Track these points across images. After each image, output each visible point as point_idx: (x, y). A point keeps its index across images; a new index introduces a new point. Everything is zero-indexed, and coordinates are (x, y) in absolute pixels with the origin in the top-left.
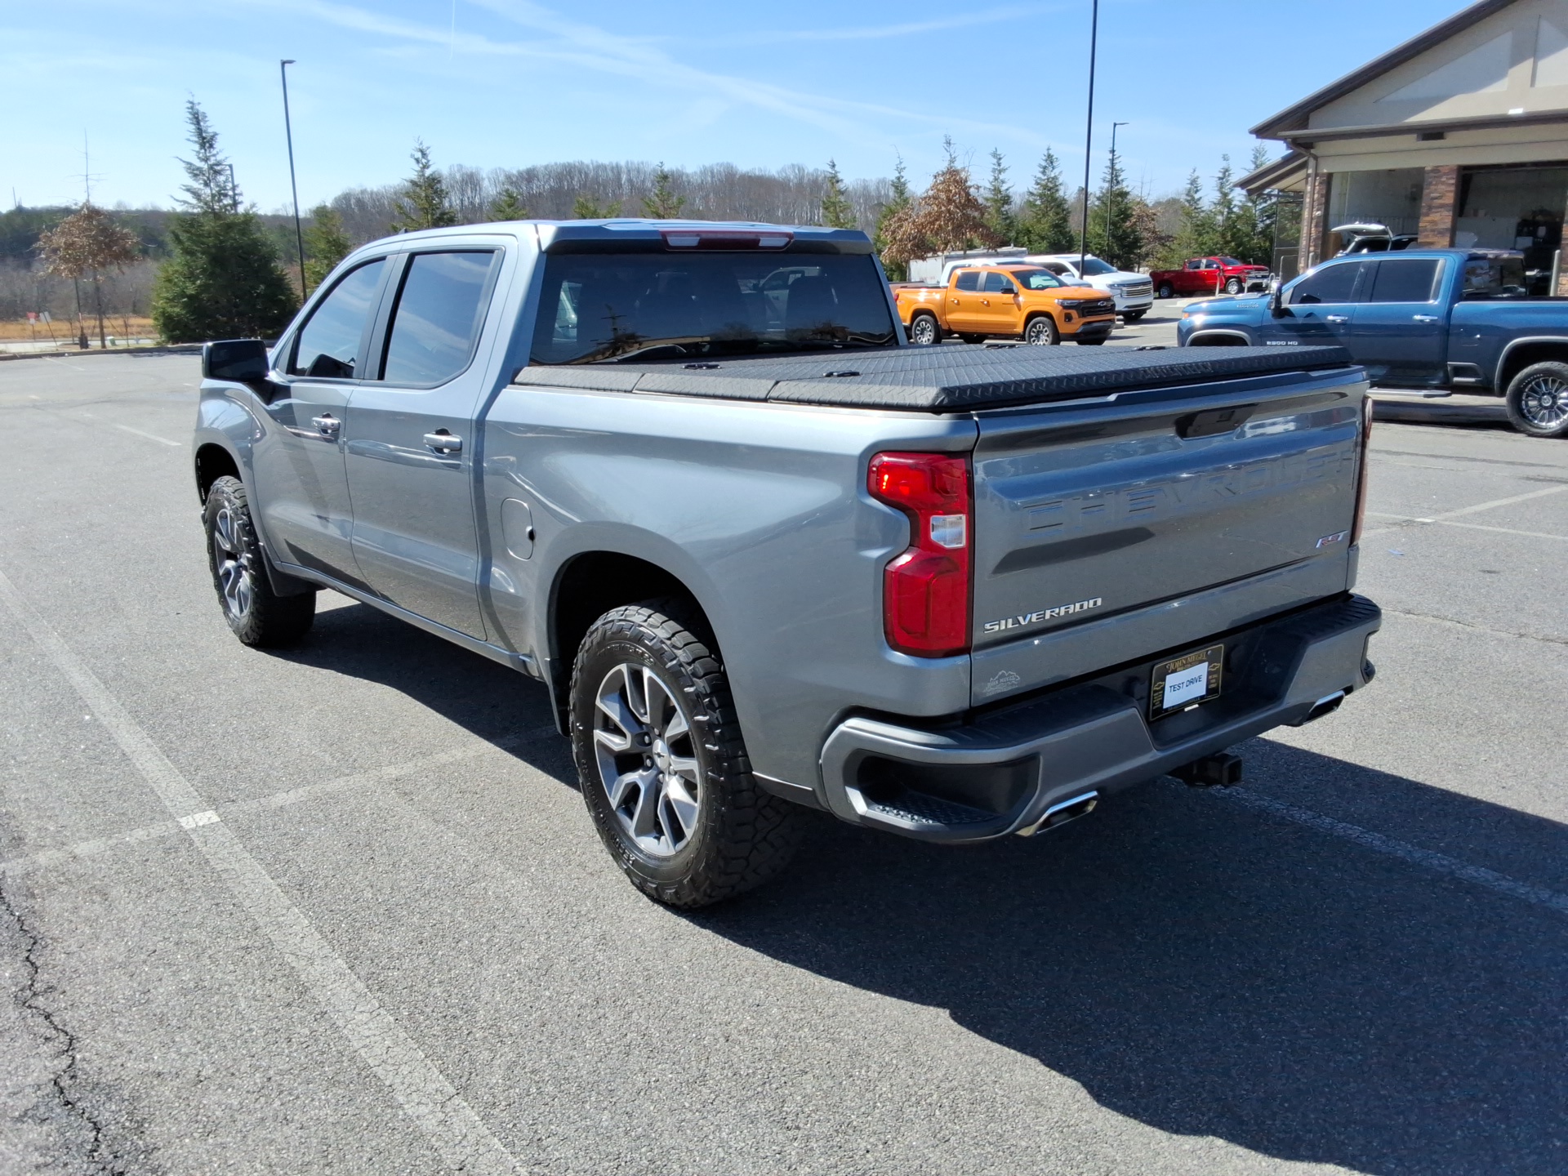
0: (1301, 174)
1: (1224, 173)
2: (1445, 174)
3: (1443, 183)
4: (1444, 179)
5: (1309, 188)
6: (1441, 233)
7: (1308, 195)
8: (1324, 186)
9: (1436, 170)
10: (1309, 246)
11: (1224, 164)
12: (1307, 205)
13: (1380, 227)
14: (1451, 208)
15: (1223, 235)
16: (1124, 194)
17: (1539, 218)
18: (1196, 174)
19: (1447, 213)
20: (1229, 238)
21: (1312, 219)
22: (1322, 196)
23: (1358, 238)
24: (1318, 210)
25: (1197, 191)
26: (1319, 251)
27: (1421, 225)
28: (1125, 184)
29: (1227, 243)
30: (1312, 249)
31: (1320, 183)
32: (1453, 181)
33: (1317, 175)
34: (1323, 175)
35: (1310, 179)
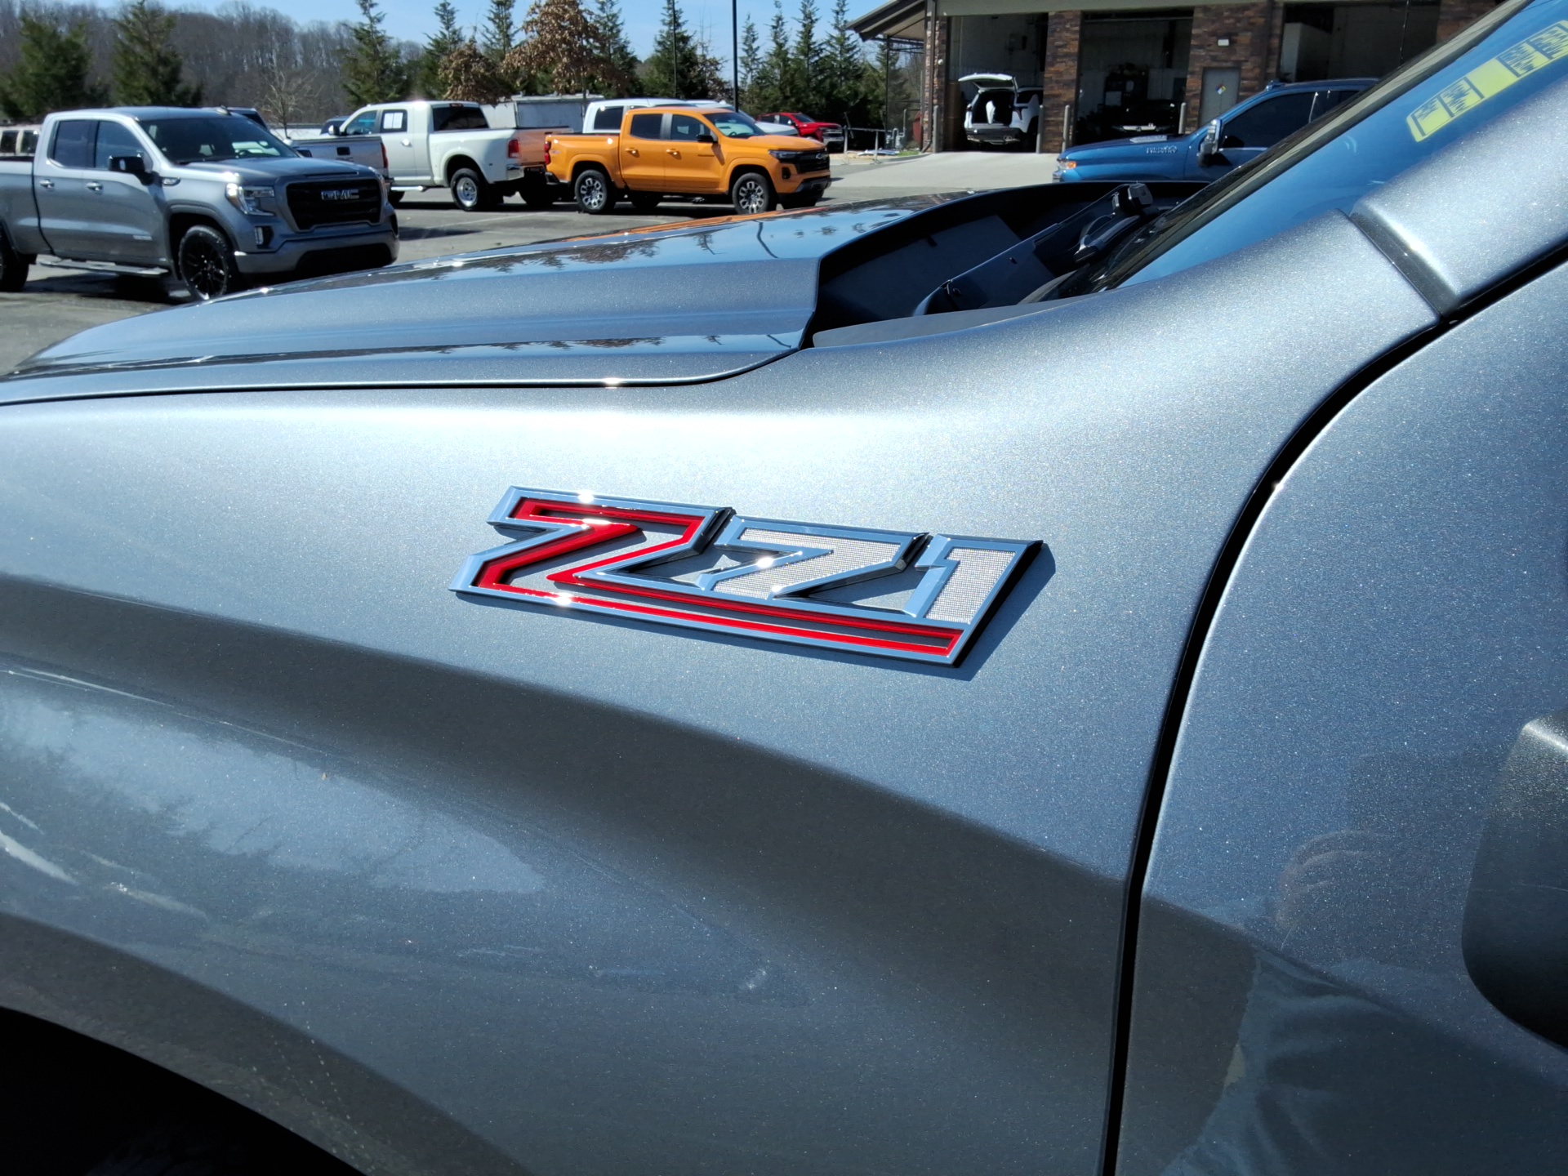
0: (921, 15)
1: (778, 22)
2: (1069, 20)
3: (1067, 30)
4: (1068, 26)
5: (929, 33)
6: (1067, 85)
7: (929, 41)
8: (944, 32)
9: (1059, 15)
10: (933, 98)
11: (776, 12)
12: (928, 53)
13: (1009, 78)
14: (1076, 58)
15: (781, 89)
16: (685, 39)
17: (1126, 72)
18: (750, 22)
19: (1071, 63)
20: (788, 94)
21: (934, 68)
22: (942, 42)
23: (981, 90)
24: (939, 58)
25: (754, 40)
26: (943, 103)
27: (1046, 75)
28: (683, 28)
29: (786, 98)
30: (935, 101)
31: (940, 28)
32: (1077, 28)
33: (936, 19)
34: (943, 18)
35: (929, 23)
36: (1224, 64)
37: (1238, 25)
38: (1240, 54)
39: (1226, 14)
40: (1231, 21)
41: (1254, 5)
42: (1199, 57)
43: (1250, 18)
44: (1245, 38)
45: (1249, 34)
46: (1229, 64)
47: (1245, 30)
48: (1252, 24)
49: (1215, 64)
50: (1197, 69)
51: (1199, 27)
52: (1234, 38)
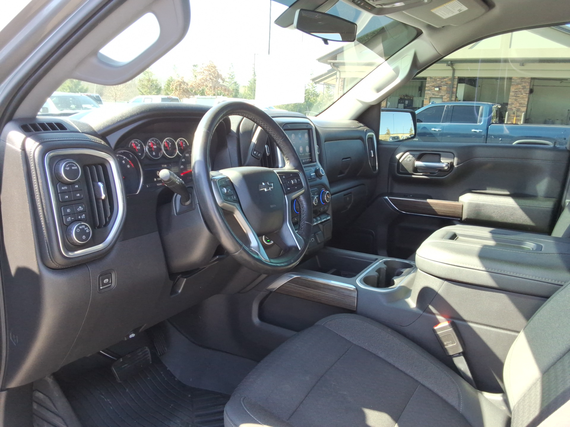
0: (335, 77)
5: (337, 83)
7: (337, 85)
12: (337, 89)
17: (406, 98)
22: (342, 85)
31: (341, 81)
33: (340, 78)
34: (342, 78)
35: (338, 80)
36: (437, 96)
37: (442, 83)
38: (443, 93)
39: (438, 80)
40: (440, 82)
41: (447, 77)
42: (428, 93)
43: (446, 81)
44: (444, 88)
45: (446, 87)
46: (439, 96)
47: (444, 85)
48: (447, 83)
49: (434, 96)
50: (428, 98)
51: (428, 84)
52: (440, 88)
